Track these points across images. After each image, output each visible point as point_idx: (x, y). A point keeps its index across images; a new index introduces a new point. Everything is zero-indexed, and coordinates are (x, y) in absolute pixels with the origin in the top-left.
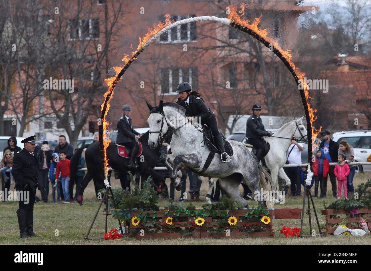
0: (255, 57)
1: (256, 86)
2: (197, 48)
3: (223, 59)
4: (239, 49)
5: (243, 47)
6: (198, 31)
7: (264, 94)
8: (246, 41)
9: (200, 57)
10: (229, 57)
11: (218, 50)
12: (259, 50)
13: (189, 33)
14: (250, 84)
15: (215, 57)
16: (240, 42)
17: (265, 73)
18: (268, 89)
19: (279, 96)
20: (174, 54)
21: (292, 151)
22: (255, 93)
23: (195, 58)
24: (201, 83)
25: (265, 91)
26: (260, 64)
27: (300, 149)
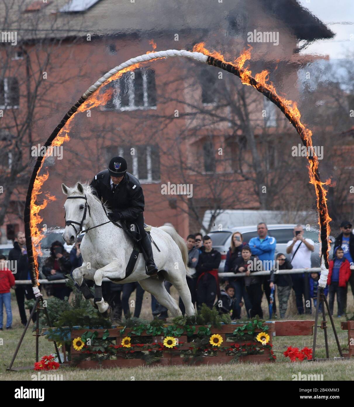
0: (240, 127)
1: (243, 168)
2: (158, 117)
3: (194, 131)
4: (217, 117)
5: (222, 113)
6: (159, 92)
7: (254, 180)
8: (226, 106)
9: (162, 130)
10: (203, 128)
11: (188, 119)
12: (245, 118)
13: (146, 94)
14: (232, 166)
15: (183, 128)
16: (217, 107)
17: (255, 150)
18: (260, 172)
19: (276, 182)
20: (126, 126)
21: (298, 251)
22: (241, 178)
23: (154, 130)
24: (164, 165)
25: (254, 175)
26: (247, 137)
27: (310, 248)
